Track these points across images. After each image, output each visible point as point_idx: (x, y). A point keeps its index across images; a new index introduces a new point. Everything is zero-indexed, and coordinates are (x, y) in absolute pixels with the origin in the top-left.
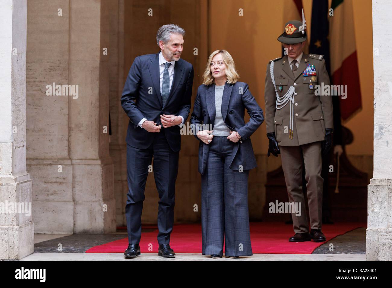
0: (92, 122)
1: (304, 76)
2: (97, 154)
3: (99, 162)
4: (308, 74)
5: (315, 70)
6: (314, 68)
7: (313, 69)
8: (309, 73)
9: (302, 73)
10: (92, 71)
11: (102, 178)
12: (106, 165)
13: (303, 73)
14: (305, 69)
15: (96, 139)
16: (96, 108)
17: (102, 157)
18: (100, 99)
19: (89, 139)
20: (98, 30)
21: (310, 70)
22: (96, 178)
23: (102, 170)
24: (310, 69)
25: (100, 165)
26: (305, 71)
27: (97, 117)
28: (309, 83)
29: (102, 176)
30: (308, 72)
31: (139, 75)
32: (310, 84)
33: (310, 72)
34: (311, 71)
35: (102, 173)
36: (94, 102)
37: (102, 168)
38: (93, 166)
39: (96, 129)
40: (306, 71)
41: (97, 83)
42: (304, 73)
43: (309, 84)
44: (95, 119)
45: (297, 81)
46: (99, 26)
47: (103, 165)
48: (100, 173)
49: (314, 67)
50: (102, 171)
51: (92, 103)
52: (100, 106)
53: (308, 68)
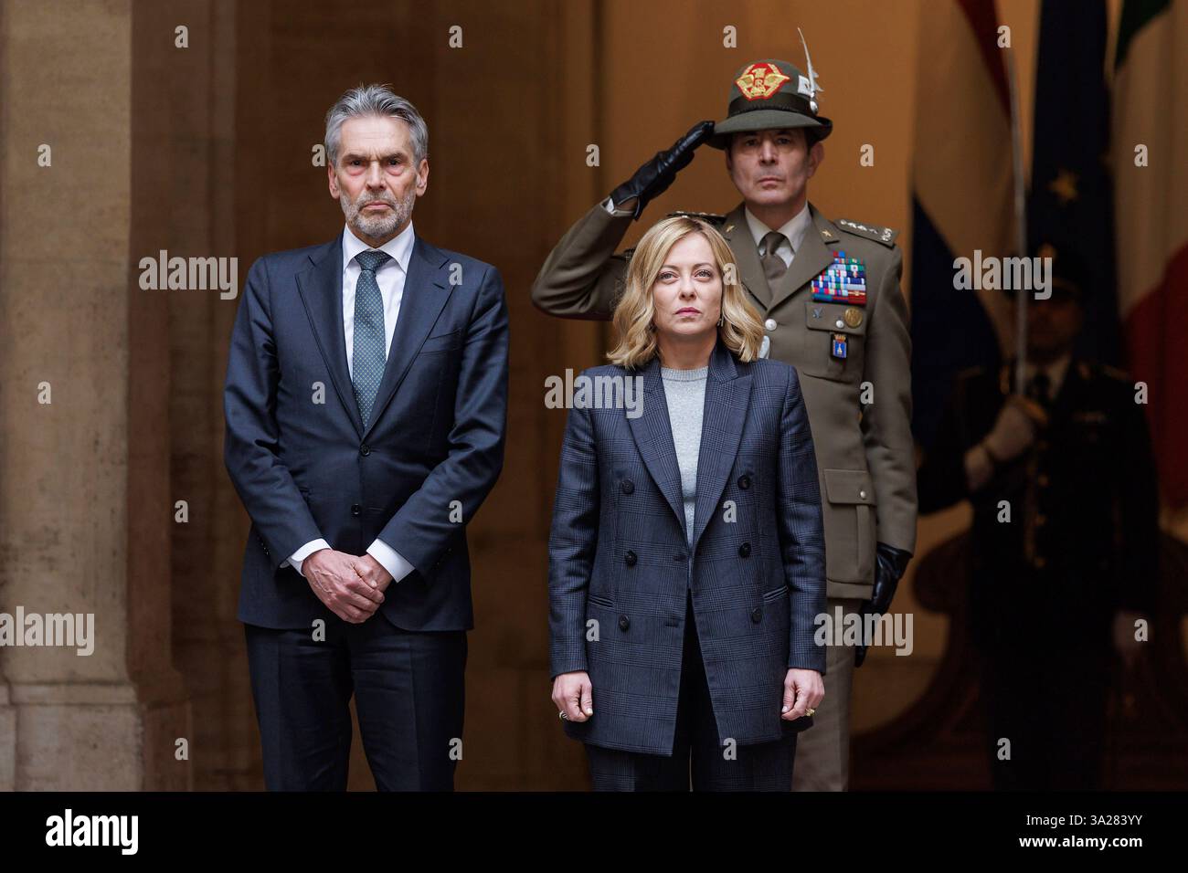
0: (96, 525)
1: (817, 296)
2: (119, 657)
3: (128, 694)
4: (832, 292)
5: (863, 280)
6: (859, 272)
7: (855, 274)
8: (838, 289)
9: (808, 284)
10: (95, 307)
11: (143, 762)
12: (156, 705)
13: (813, 283)
14: (821, 269)
15: (114, 595)
16: (113, 463)
17: (138, 671)
18: (134, 429)
19: (83, 594)
20: (125, 131)
21: (842, 279)
22: (116, 761)
23: (140, 729)
24: (844, 274)
25: (132, 705)
26: (820, 278)
27: (119, 504)
28: (833, 333)
29: (142, 755)
30: (834, 285)
31: (266, 323)
32: (837, 337)
33: (842, 285)
34: (846, 282)
35: (140, 741)
36: (105, 438)
37: (139, 721)
38: (101, 711)
39: (114, 553)
40: (826, 278)
41: (120, 356)
42: (817, 286)
43: (833, 338)
44: (113, 511)
45: (781, 313)
46: (127, 115)
47: (144, 707)
48: (132, 741)
49: (862, 268)
50: (143, 733)
51: (97, 443)
52: (133, 457)
53: (834, 267)
